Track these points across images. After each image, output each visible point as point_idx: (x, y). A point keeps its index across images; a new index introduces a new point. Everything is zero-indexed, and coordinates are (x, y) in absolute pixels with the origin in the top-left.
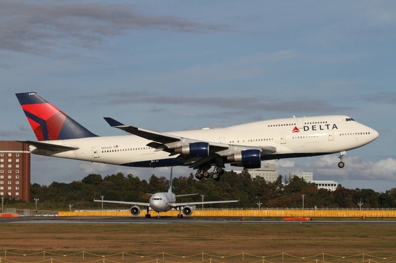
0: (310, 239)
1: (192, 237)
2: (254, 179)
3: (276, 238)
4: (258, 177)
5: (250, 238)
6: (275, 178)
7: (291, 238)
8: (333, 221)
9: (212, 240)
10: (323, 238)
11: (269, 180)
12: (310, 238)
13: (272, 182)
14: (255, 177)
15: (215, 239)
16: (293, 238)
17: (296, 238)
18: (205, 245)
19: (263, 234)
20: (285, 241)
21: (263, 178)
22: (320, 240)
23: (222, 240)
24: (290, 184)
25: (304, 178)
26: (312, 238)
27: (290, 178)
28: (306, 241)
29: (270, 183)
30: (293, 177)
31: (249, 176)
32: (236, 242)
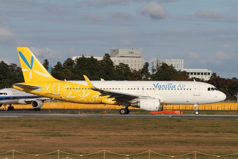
0: (181, 136)
1: (47, 133)
2: (117, 67)
3: (141, 134)
4: (122, 64)
5: (112, 134)
6: (141, 65)
7: (158, 134)
8: (207, 115)
9: (70, 135)
10: (195, 134)
11: (134, 68)
12: (180, 134)
13: (137, 70)
14: (118, 65)
15: (73, 134)
16: (161, 134)
17: (164, 134)
18: (61, 142)
19: (127, 129)
20: (152, 137)
21: (127, 66)
22: (192, 136)
23: (80, 136)
24: (157, 73)
25: (173, 66)
26: (182, 134)
27: (158, 65)
28: (175, 138)
29: (135, 71)
30: (161, 65)
31: (111, 63)
32: (96, 138)
